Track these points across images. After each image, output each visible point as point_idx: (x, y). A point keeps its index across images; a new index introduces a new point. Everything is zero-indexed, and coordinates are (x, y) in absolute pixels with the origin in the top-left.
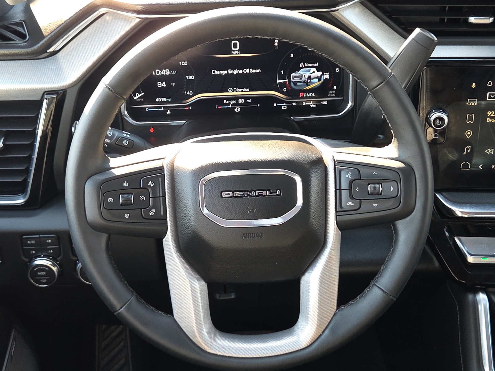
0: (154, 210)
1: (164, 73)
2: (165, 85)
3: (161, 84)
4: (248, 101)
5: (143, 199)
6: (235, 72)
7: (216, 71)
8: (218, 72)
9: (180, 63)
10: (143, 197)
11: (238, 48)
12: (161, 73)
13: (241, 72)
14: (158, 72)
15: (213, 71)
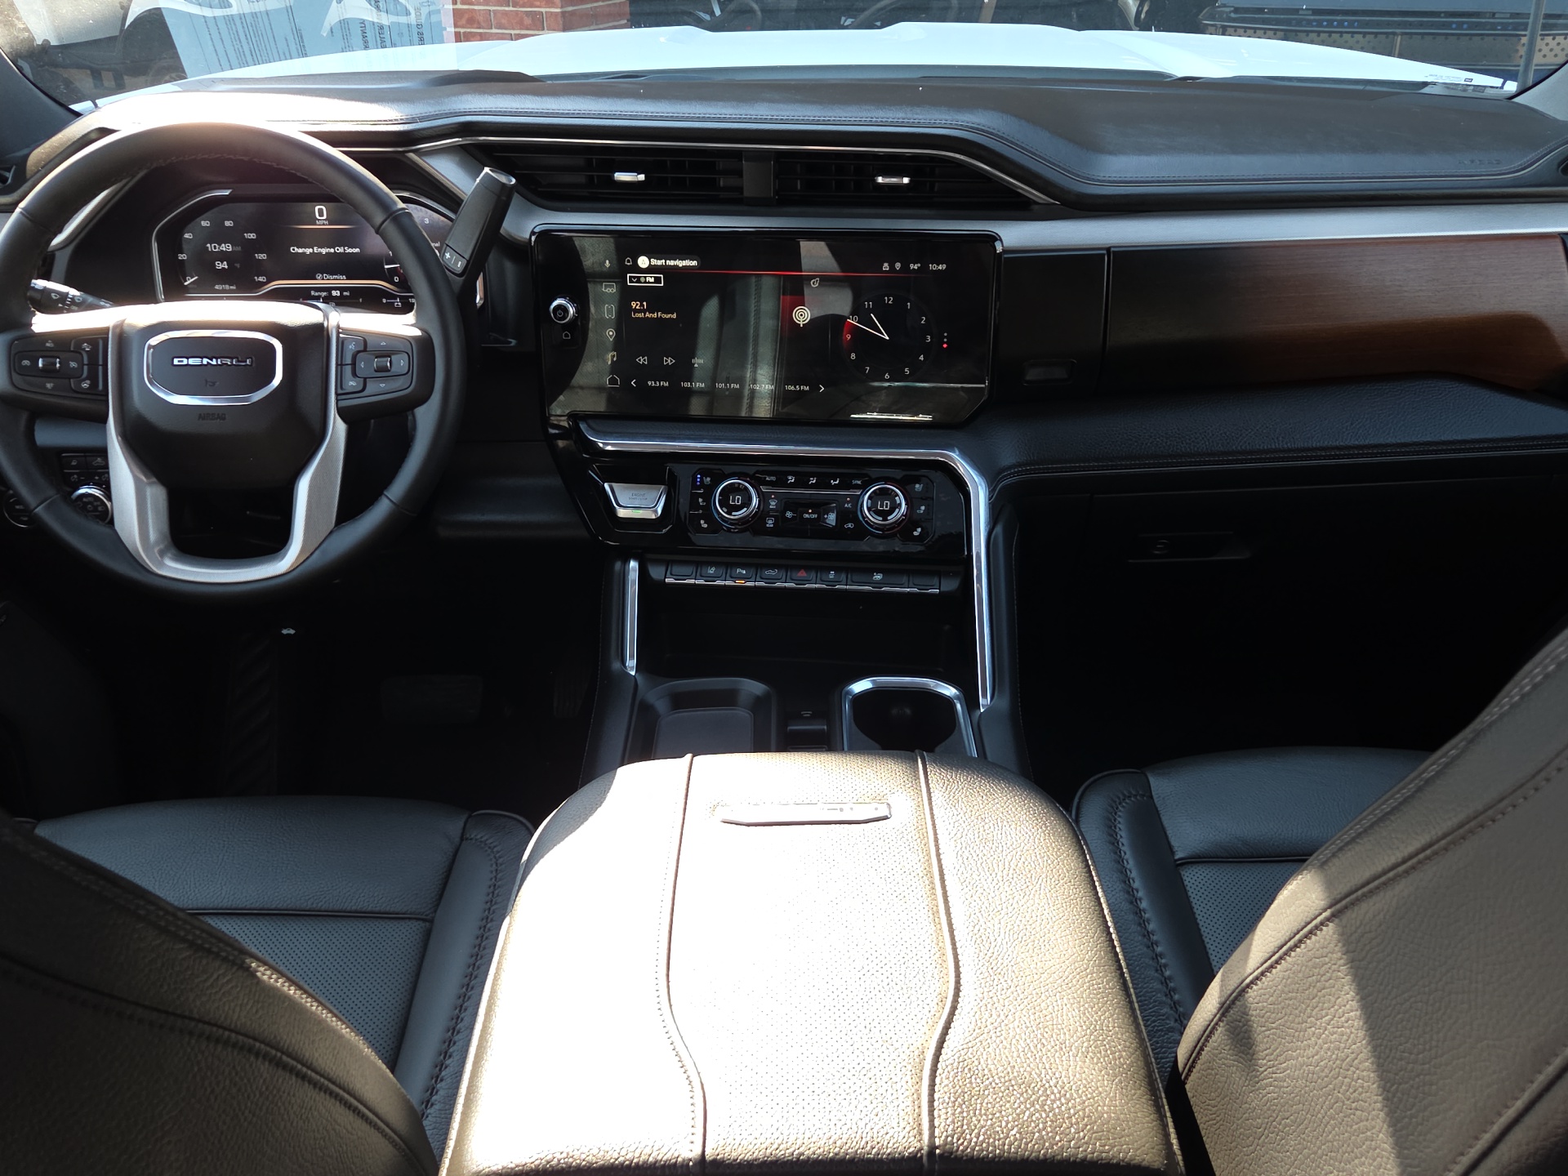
0: (88, 382)
1: (224, 249)
2: (226, 267)
3: (220, 265)
4: (345, 293)
6: (324, 251)
7: (296, 249)
8: (300, 251)
9: (246, 234)
10: (74, 364)
11: (325, 217)
12: (219, 248)
13: (332, 250)
14: (215, 246)
15: (292, 248)
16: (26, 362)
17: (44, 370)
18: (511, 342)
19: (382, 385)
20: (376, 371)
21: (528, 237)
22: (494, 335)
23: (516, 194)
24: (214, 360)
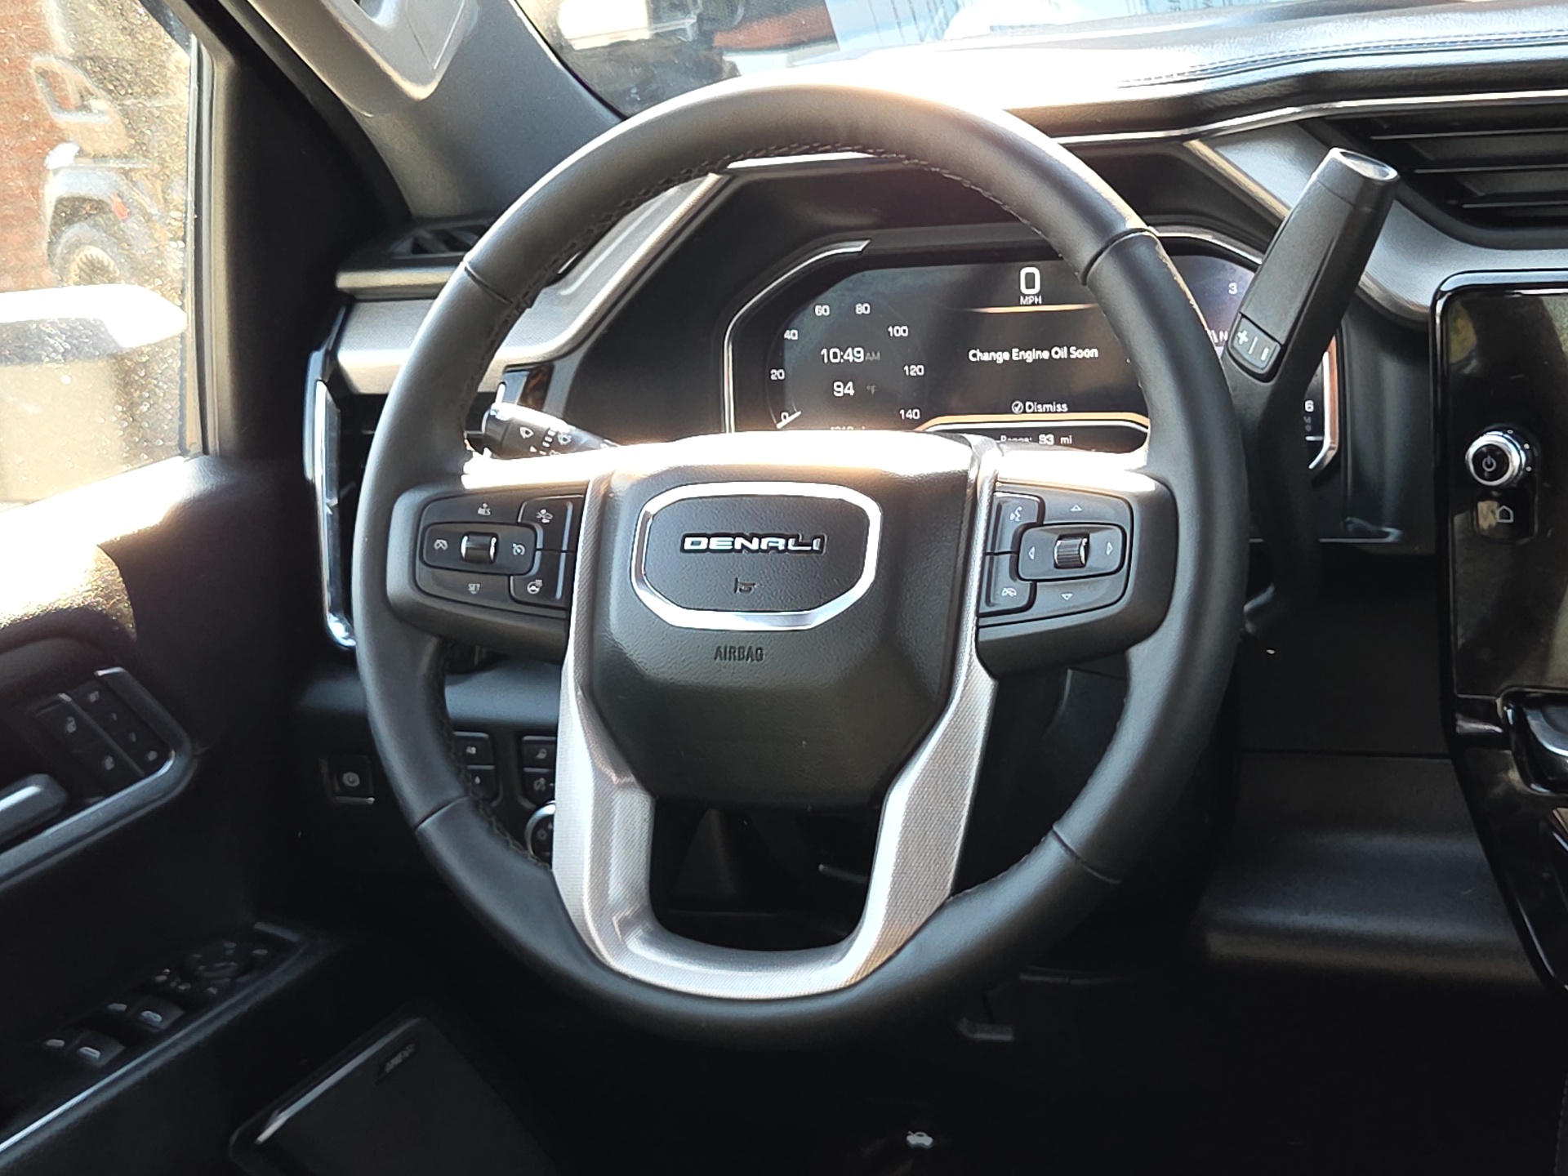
0: (539, 582)
1: (851, 358)
2: (852, 392)
3: (841, 389)
4: (1064, 440)
5: (519, 551)
6: (1030, 356)
7: (979, 354)
8: (986, 357)
9: (890, 329)
10: (519, 548)
11: (1037, 288)
12: (842, 357)
13: (1045, 355)
14: (835, 354)
15: (972, 352)
16: (441, 544)
17: (468, 559)
18: (1387, 534)
19: (1067, 596)
20: (1056, 566)
21: (1429, 303)
22: (1357, 521)
23: (1396, 203)
24: (755, 540)
